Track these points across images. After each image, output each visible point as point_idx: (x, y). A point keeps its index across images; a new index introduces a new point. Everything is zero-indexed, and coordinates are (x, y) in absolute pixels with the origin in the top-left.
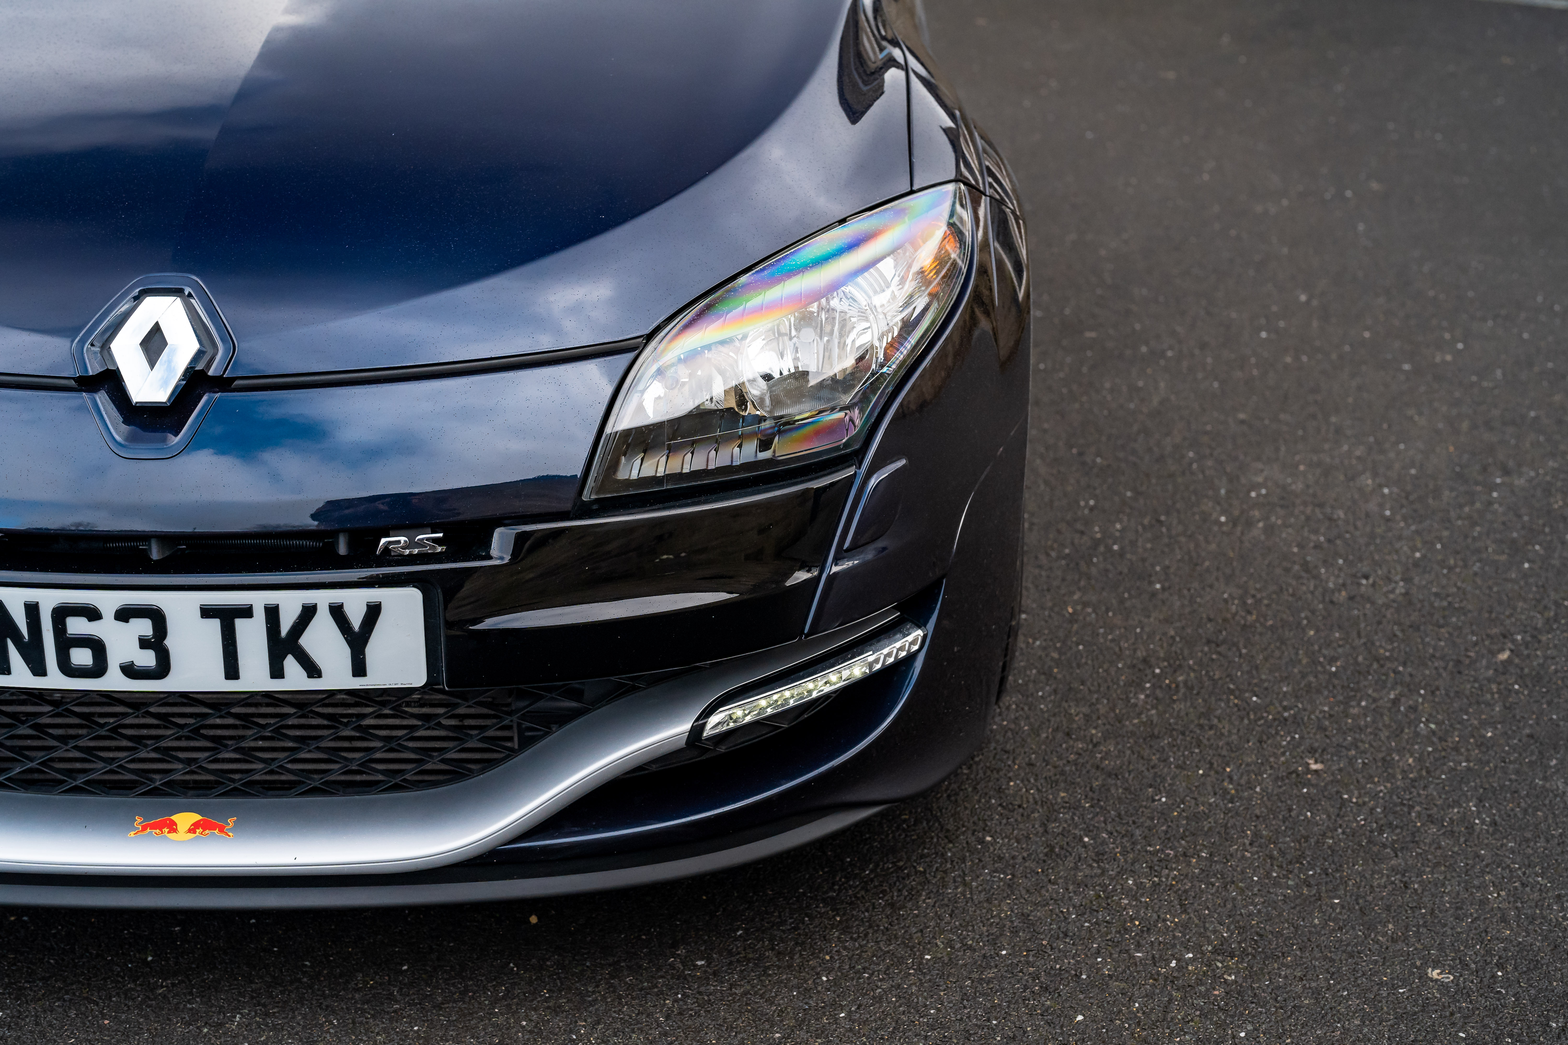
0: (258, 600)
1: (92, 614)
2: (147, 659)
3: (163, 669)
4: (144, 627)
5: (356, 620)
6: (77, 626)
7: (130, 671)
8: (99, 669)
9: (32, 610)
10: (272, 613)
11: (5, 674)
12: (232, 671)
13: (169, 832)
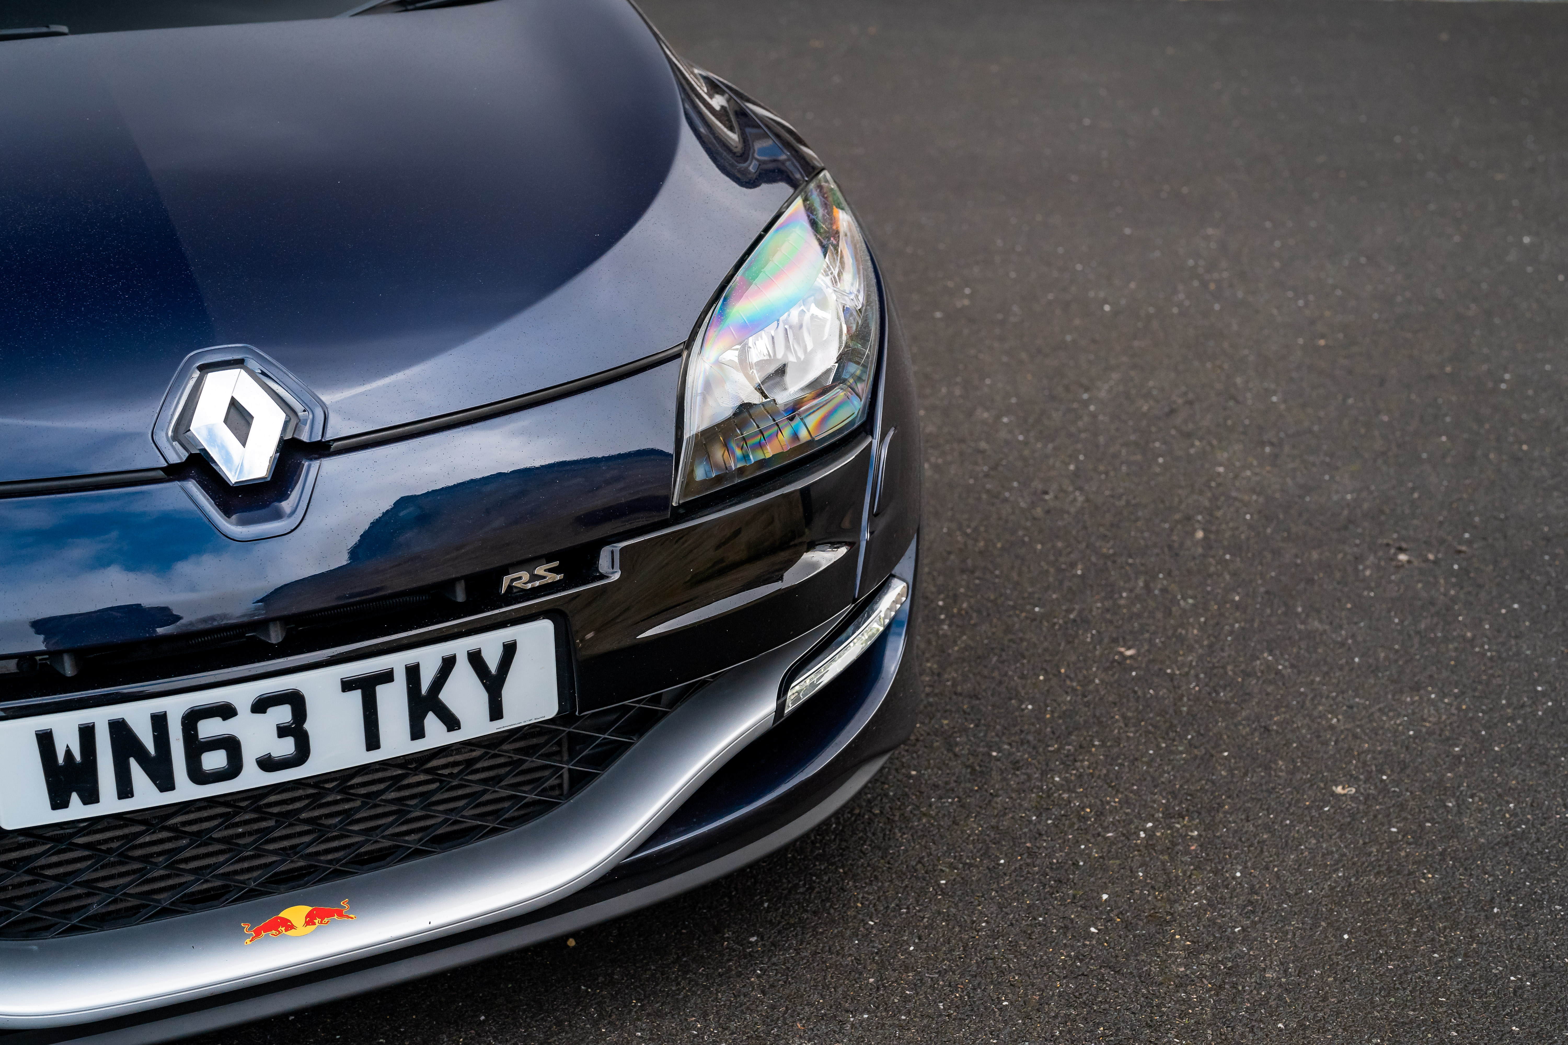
0: (397, 662)
1: (226, 711)
2: (286, 747)
3: (302, 754)
4: (283, 714)
5: (493, 663)
6: (209, 728)
7: (267, 764)
8: (234, 769)
9: (159, 722)
10: (413, 672)
11: (128, 797)
12: (373, 741)
13: (286, 930)
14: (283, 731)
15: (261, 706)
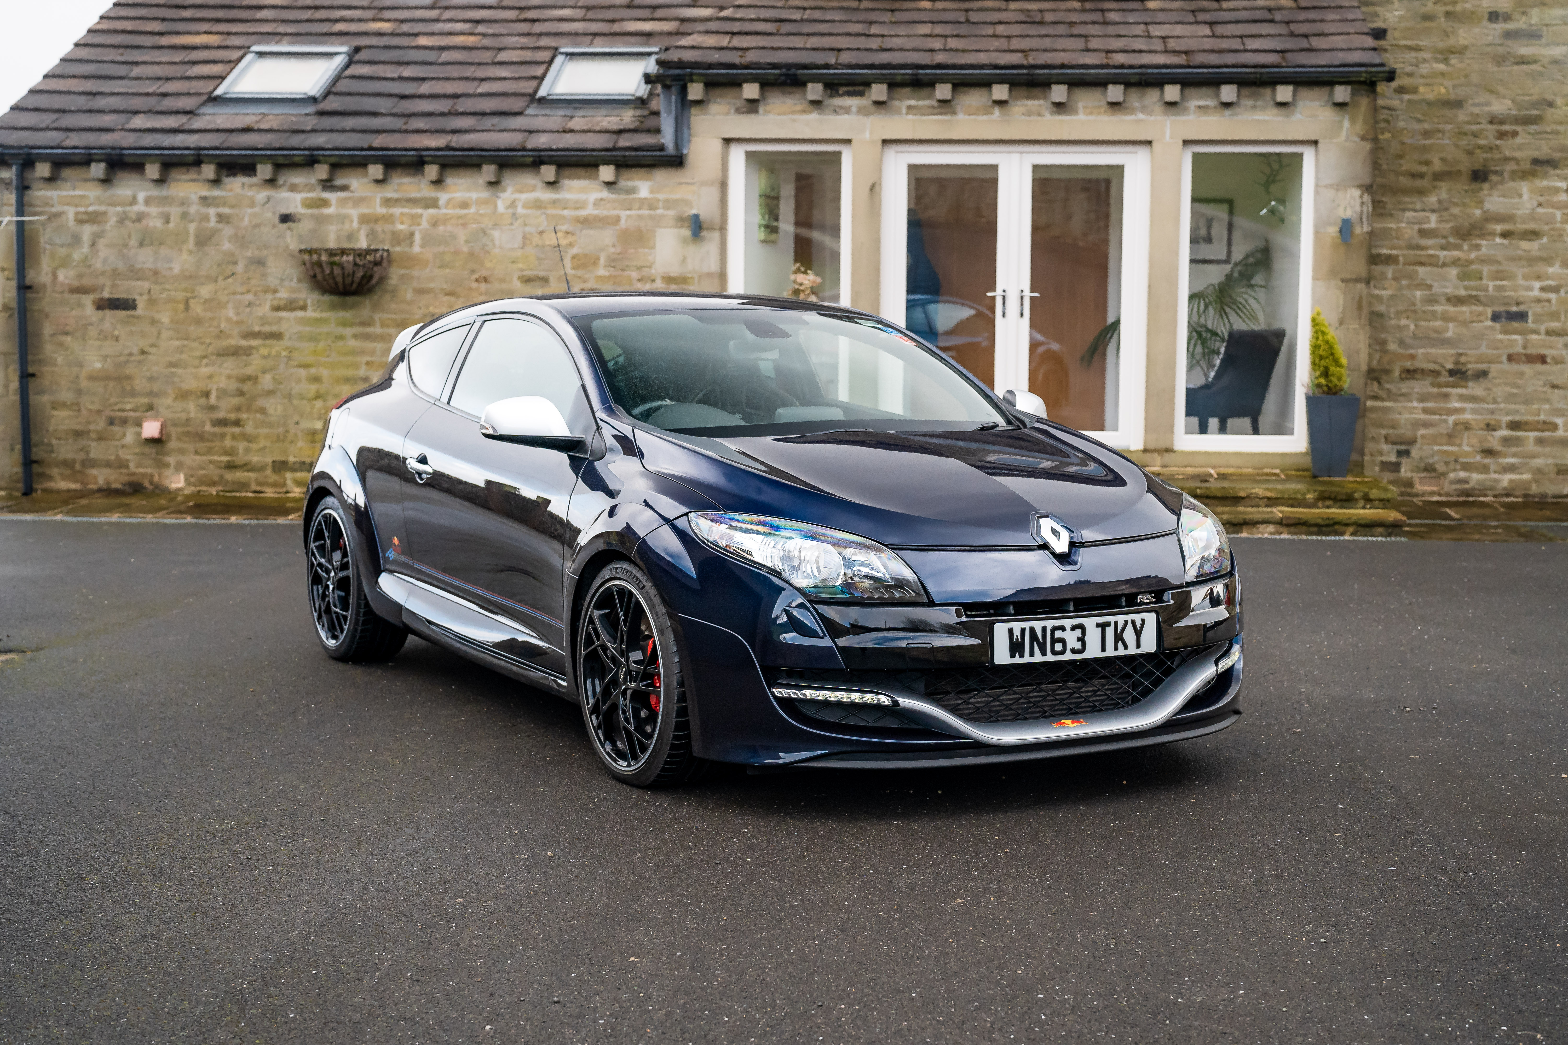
0: (1111, 619)
1: (1063, 629)
2: (1079, 646)
3: (1084, 649)
5: (1138, 626)
6: (1058, 634)
7: (1074, 651)
8: (1064, 651)
9: (1044, 629)
10: (1116, 623)
11: (1033, 657)
12: (1103, 650)
14: (1079, 639)
15: (1074, 628)
